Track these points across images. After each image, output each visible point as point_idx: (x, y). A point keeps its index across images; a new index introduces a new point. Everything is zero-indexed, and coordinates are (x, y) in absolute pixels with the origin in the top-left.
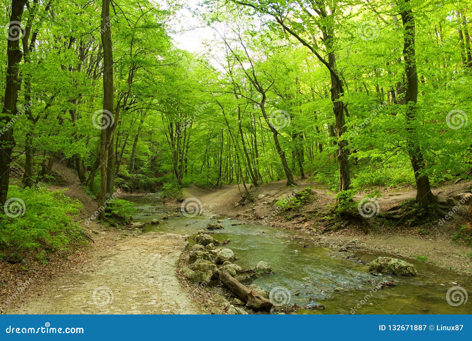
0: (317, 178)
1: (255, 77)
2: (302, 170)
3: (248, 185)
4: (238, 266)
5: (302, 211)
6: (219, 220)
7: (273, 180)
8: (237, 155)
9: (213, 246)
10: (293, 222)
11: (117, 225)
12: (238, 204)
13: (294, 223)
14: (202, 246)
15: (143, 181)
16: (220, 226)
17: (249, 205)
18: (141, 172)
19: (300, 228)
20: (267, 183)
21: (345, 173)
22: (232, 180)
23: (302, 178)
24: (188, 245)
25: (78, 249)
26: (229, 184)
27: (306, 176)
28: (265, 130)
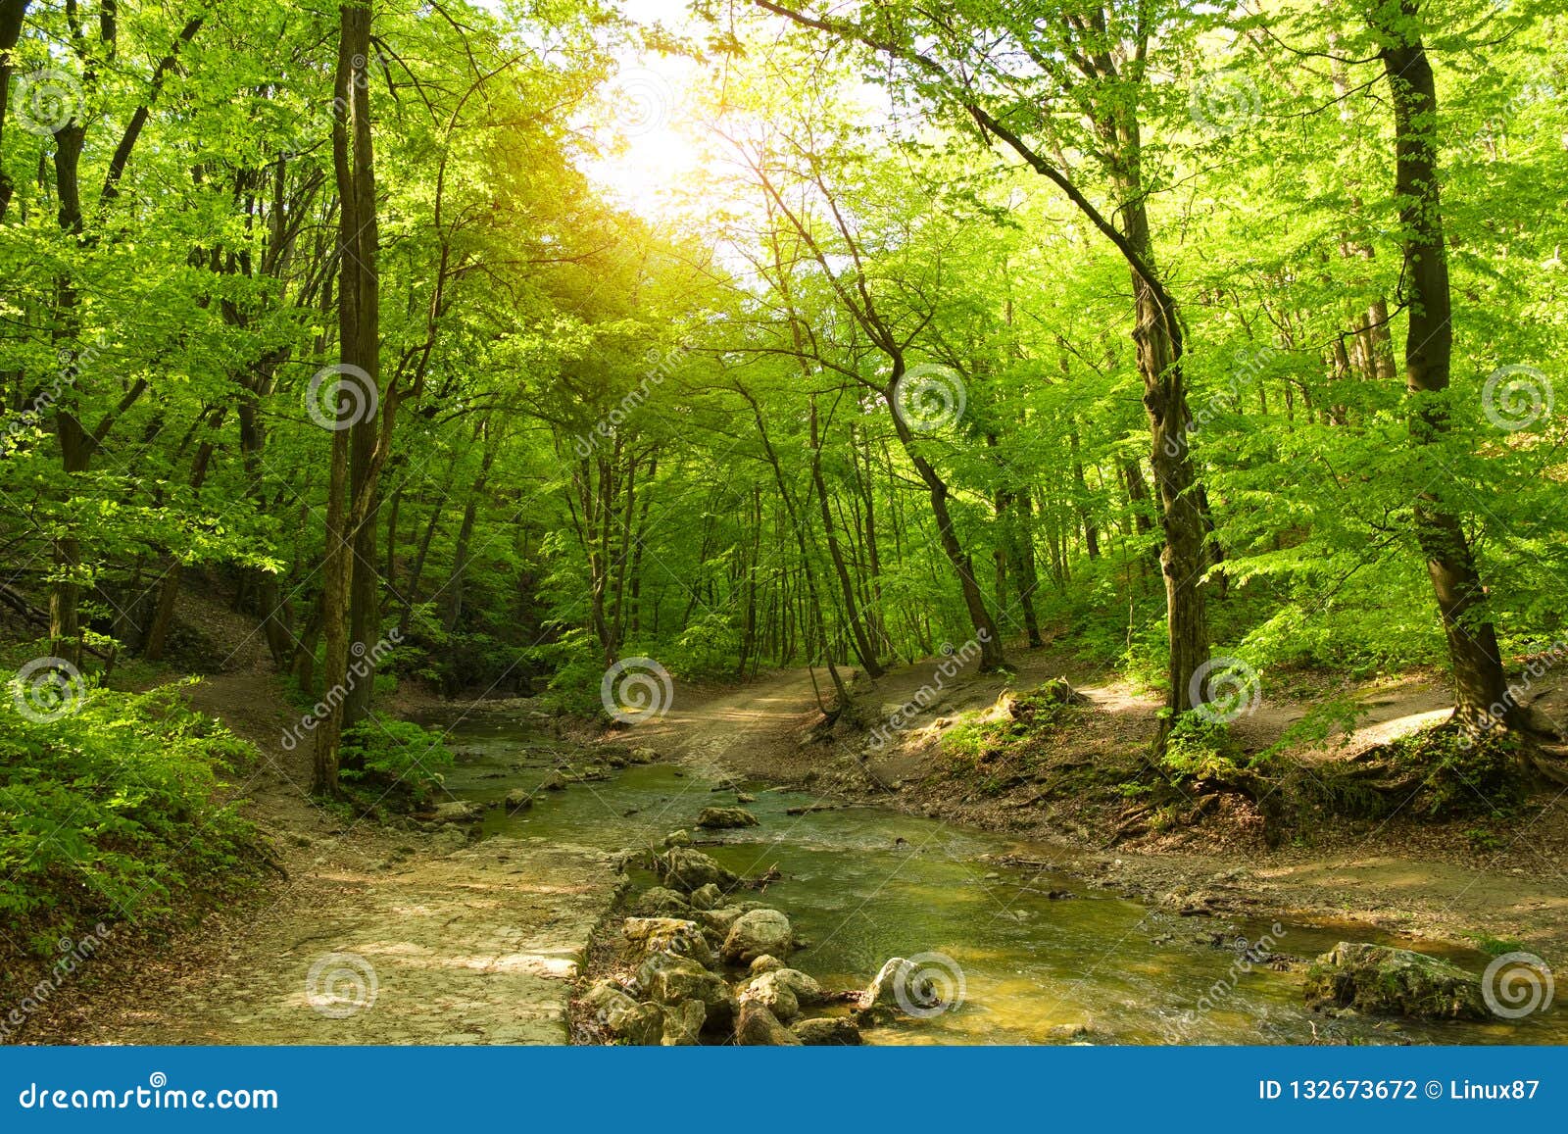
0: (1087, 647)
1: (868, 300)
2: (1030, 619)
3: (846, 672)
4: (804, 977)
5: (1036, 763)
6: (744, 796)
7: (930, 653)
8: (807, 566)
9: (716, 896)
10: (1006, 802)
11: (383, 813)
12: (810, 736)
13: (1010, 807)
14: (674, 895)
15: (490, 656)
16: (746, 817)
17: (850, 742)
18: (485, 628)
19: (1033, 825)
20: (911, 661)
21: (1190, 628)
22: (790, 654)
23: (1033, 646)
24: (626, 888)
25: (219, 906)
26: (782, 667)
27: (1047, 638)
28: (903, 483)
